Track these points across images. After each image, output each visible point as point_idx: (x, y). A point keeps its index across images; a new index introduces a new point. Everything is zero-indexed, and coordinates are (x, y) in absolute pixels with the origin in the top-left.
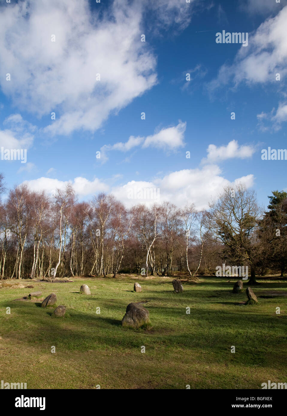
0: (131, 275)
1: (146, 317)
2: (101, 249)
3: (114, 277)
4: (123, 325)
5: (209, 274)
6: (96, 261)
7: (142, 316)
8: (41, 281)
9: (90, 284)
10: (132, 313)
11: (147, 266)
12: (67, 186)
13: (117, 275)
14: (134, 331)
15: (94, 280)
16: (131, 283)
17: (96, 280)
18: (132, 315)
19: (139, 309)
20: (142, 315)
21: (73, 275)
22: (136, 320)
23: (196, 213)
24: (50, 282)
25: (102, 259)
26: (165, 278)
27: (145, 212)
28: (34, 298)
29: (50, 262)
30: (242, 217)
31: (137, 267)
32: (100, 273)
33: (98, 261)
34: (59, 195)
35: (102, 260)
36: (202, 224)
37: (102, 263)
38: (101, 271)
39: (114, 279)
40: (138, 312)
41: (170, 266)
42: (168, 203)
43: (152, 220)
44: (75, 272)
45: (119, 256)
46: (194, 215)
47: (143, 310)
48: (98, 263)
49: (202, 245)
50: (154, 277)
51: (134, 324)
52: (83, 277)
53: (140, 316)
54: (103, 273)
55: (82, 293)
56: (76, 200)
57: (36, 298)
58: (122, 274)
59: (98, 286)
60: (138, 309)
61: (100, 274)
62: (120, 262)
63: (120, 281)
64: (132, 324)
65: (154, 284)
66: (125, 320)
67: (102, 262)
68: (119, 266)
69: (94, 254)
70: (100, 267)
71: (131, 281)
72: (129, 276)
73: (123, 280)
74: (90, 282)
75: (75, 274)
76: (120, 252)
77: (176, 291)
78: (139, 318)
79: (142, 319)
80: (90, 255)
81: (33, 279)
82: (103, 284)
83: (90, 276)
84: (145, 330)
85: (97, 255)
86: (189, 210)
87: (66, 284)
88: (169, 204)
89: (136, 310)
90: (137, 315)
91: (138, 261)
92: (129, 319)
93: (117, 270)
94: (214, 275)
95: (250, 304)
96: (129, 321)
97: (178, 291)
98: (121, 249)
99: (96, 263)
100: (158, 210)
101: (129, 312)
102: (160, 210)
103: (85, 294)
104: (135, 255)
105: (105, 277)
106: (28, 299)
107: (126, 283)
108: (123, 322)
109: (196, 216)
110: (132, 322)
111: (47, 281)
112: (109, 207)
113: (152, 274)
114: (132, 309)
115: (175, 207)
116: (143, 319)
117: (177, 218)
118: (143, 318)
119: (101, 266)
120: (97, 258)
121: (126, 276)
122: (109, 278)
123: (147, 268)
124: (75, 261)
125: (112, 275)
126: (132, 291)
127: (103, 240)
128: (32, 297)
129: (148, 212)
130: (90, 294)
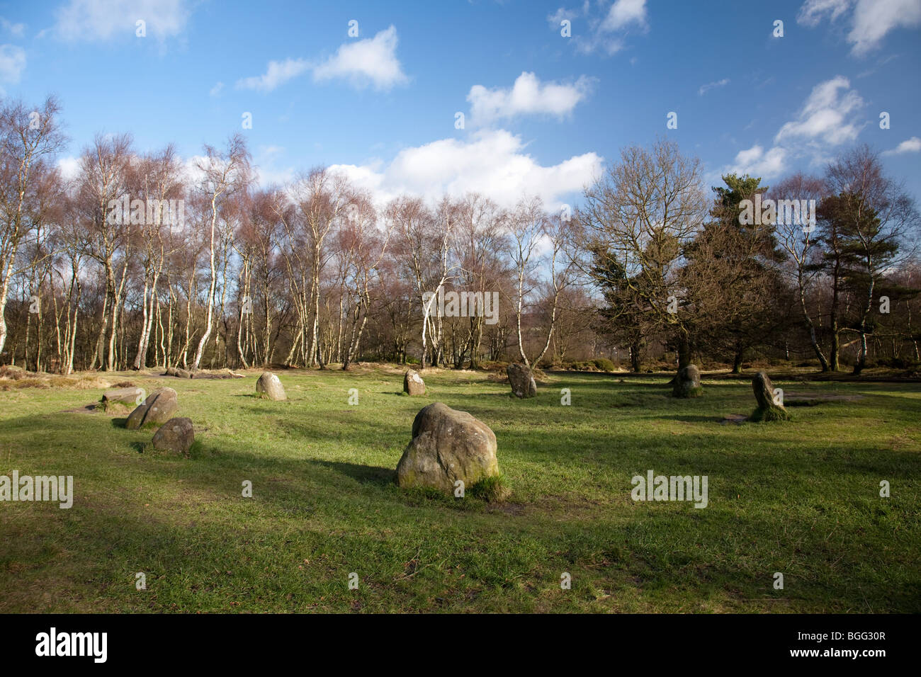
0: (386, 366)
1: (488, 452)
2: (314, 302)
3: (344, 369)
4: (403, 484)
5: (562, 367)
6: (301, 332)
7: (471, 450)
8: (161, 375)
9: (285, 381)
10: (437, 438)
11: (424, 343)
12: (231, 139)
13: (351, 366)
14: (448, 507)
15: (294, 374)
16: (386, 381)
17: (300, 375)
18: (437, 447)
19: (461, 426)
20: (475, 448)
21: (246, 364)
22: (452, 465)
23: (545, 221)
24: (184, 377)
25: (315, 327)
26: (465, 373)
27: (420, 216)
28: (118, 406)
29: (188, 331)
30: (665, 224)
31: (397, 351)
32: (311, 359)
33: (305, 330)
34: (210, 163)
35: (315, 329)
36: (557, 247)
37: (315, 337)
38: (312, 355)
39: (344, 373)
40: (457, 437)
41: (477, 346)
42: (476, 197)
43: (436, 235)
44: (250, 358)
45: (358, 318)
46: (539, 226)
47: (477, 428)
48: (305, 336)
49: (556, 298)
50: (441, 371)
51: (445, 481)
52: (268, 368)
53: (467, 449)
54: (318, 358)
55: (261, 397)
56: (252, 178)
57: (123, 406)
58: (364, 363)
59: (305, 386)
60: (457, 424)
61: (310, 362)
62: (360, 333)
63: (359, 378)
64: (437, 478)
65: (444, 385)
66: (408, 463)
67: (315, 333)
68: (357, 343)
69: (295, 317)
70: (310, 347)
71: (385, 377)
72: (380, 366)
73: (366, 375)
74: (287, 379)
75: (250, 363)
76: (359, 309)
77: (518, 393)
78: (462, 458)
79: (473, 461)
80: (286, 322)
81: (140, 371)
82: (317, 383)
83: (287, 368)
84: (487, 500)
85: (303, 316)
86: (527, 211)
87: (226, 381)
88: (478, 200)
89: (450, 430)
90: (454, 448)
91: (400, 334)
92: (426, 463)
93: (352, 351)
94: (574, 370)
95: (768, 419)
96: (426, 469)
97: (521, 394)
98: (363, 301)
99: (300, 339)
100: (454, 210)
101: (424, 435)
102: (456, 211)
103: (271, 399)
104: (393, 322)
105: (322, 368)
106: (99, 410)
107: (376, 382)
108: (402, 473)
109: (543, 227)
110: (434, 472)
111: (177, 375)
112: (335, 203)
113: (434, 364)
114: (436, 424)
115: (493, 207)
116: (477, 463)
117: (497, 231)
118: (475, 458)
119: (314, 344)
120: (303, 325)
121: (373, 367)
122: (332, 371)
123: (424, 348)
124: (250, 332)
125: (339, 365)
126: (399, 394)
127: (317, 279)
128: (109, 403)
129: (427, 218)
130: (284, 398)
